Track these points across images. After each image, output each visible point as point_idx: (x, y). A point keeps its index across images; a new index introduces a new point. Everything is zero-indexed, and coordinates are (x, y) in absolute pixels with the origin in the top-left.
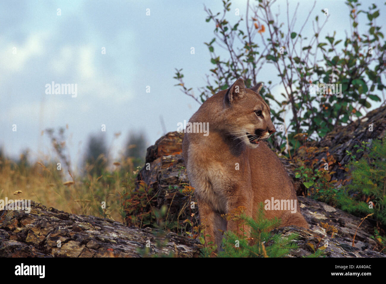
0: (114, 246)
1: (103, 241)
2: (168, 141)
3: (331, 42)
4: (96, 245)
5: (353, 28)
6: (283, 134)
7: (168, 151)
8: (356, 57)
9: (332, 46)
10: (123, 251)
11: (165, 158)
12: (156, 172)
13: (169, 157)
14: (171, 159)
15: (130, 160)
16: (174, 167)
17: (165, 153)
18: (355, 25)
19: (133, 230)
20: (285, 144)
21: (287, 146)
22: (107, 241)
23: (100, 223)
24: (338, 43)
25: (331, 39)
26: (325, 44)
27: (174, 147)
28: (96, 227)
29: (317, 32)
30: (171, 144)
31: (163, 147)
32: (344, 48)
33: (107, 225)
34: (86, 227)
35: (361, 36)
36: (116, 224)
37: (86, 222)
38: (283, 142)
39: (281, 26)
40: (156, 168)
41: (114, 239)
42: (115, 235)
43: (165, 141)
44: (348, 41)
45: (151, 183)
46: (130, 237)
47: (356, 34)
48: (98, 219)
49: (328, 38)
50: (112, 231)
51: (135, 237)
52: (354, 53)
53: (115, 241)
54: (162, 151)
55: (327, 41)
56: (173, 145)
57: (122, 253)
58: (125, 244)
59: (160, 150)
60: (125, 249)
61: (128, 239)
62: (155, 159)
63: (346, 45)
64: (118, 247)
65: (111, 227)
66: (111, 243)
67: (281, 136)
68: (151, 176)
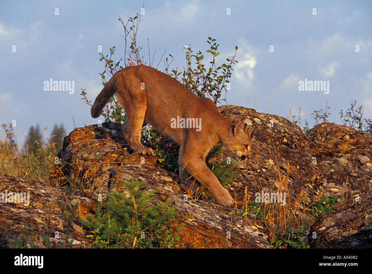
0: (43, 198)
1: (36, 195)
2: (77, 133)
3: (175, 74)
4: (32, 197)
5: (188, 65)
6: (146, 129)
7: (77, 139)
8: (190, 83)
9: (176, 76)
10: (49, 201)
11: (74, 144)
12: (69, 152)
13: (77, 143)
14: (79, 144)
15: (53, 144)
16: (80, 149)
17: (75, 140)
18: (189, 64)
19: (54, 188)
20: (148, 135)
21: (149, 136)
22: (38, 195)
23: (34, 184)
24: (179, 74)
25: (175, 72)
26: (172, 75)
27: (81, 137)
28: (32, 186)
29: (167, 67)
30: (79, 135)
31: (73, 137)
32: (183, 77)
33: (39, 185)
34: (26, 186)
35: (193, 70)
36: (44, 185)
37: (26, 182)
38: (147, 134)
39: (145, 63)
40: (69, 150)
41: (43, 194)
42: (43, 191)
43: (74, 133)
44: (185, 73)
45: (66, 159)
46: (53, 192)
47: (190, 69)
48: (33, 181)
49: (173, 71)
50: (42, 188)
51: (56, 193)
52: (189, 80)
53: (44, 195)
54: (73, 139)
55: (173, 73)
56: (80, 136)
57: (48, 202)
58: (50, 197)
59: (71, 139)
60: (50, 199)
61: (52, 194)
62: (69, 144)
63: (184, 75)
64: (46, 198)
65: (41, 186)
66: (41, 196)
67: (145, 130)
68: (66, 154)
